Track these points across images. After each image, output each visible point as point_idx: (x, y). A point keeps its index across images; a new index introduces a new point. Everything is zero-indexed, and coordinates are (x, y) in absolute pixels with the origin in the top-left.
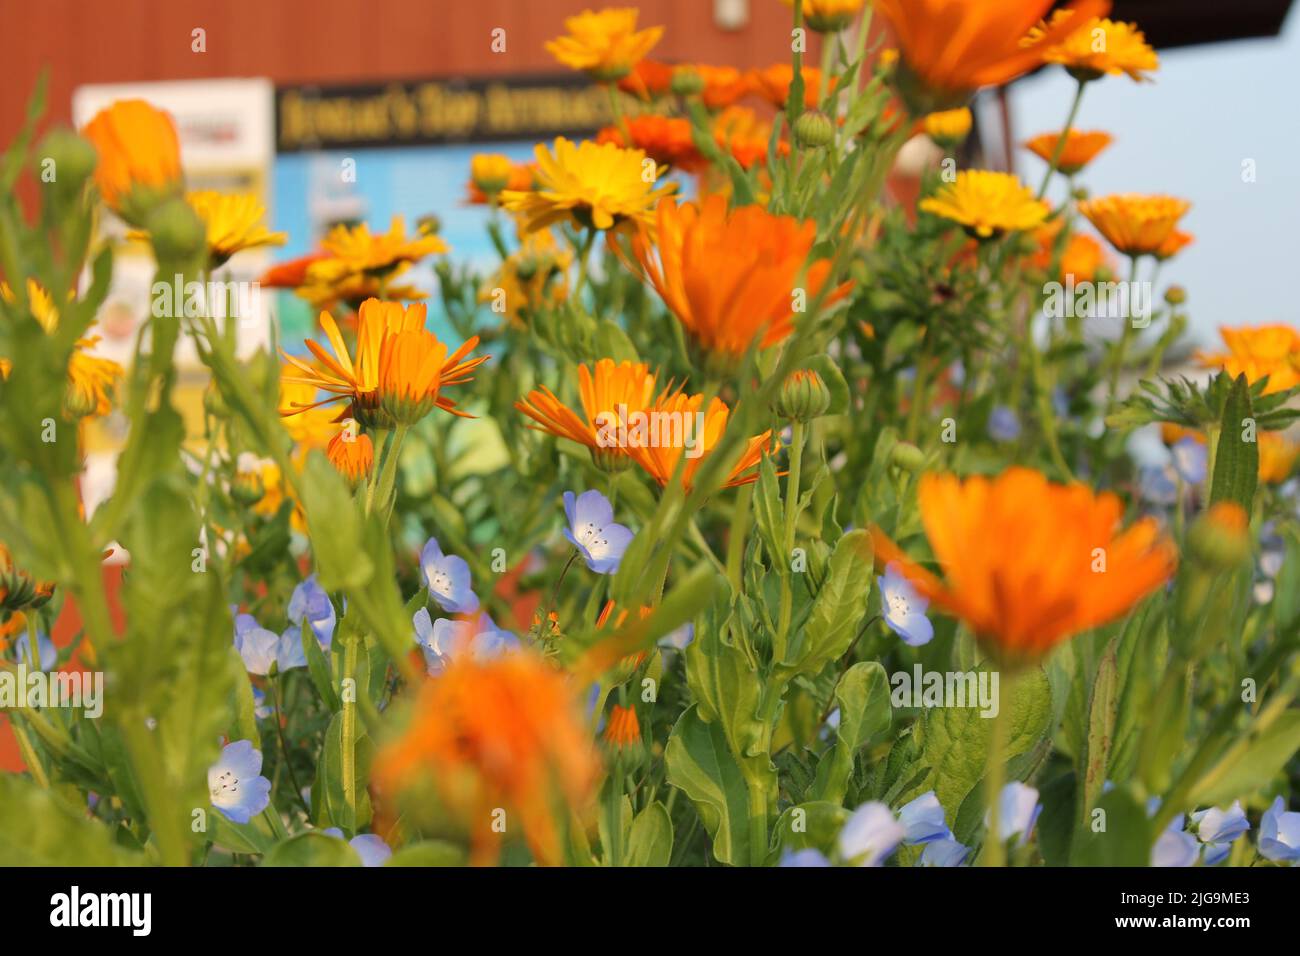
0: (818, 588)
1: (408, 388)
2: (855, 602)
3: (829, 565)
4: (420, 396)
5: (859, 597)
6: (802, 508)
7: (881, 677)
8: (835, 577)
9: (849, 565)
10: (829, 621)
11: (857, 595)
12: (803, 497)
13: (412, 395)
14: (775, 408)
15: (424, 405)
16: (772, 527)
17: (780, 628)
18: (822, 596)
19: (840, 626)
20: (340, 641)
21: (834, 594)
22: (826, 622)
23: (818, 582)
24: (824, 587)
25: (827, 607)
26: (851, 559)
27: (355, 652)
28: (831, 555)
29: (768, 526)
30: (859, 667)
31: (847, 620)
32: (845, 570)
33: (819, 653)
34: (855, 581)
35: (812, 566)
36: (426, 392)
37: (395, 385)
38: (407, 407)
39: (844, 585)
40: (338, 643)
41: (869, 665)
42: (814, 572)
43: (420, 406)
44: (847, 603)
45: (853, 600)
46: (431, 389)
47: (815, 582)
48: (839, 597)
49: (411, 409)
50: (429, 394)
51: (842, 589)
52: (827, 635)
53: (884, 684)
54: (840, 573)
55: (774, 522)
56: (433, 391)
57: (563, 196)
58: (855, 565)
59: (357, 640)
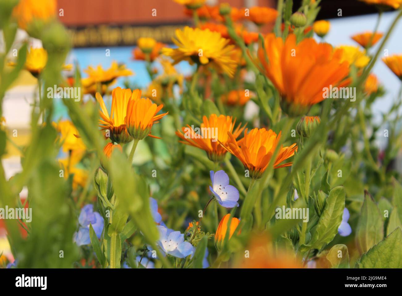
0: (322, 211)
1: (140, 123)
2: (337, 218)
3: (327, 202)
4: (145, 127)
5: (339, 216)
6: (313, 176)
7: (346, 251)
8: (329, 207)
9: (335, 202)
10: (326, 227)
11: (338, 215)
12: (313, 172)
13: (141, 126)
14: (302, 133)
15: (146, 132)
16: (300, 184)
17: (303, 229)
18: (324, 215)
19: (331, 229)
20: (109, 235)
21: (328, 214)
22: (325, 227)
23: (321, 209)
24: (324, 211)
25: (326, 220)
26: (336, 199)
27: (115, 239)
28: (327, 197)
29: (298, 184)
30: (337, 246)
31: (333, 226)
32: (333, 204)
33: (321, 240)
34: (337, 209)
35: (319, 202)
36: (148, 125)
37: (134, 122)
38: (139, 132)
39: (333, 210)
40: (108, 235)
41: (341, 246)
42: (319, 205)
43: (145, 132)
44: (333, 219)
45: (336, 217)
46: (150, 124)
47: (320, 209)
48: (330, 216)
49: (141, 133)
50: (149, 126)
51: (332, 212)
52: (325, 233)
53: (347, 254)
54: (331, 206)
55: (301, 183)
56: (150, 125)
57: (188, 50)
58: (337, 202)
59: (116, 234)
